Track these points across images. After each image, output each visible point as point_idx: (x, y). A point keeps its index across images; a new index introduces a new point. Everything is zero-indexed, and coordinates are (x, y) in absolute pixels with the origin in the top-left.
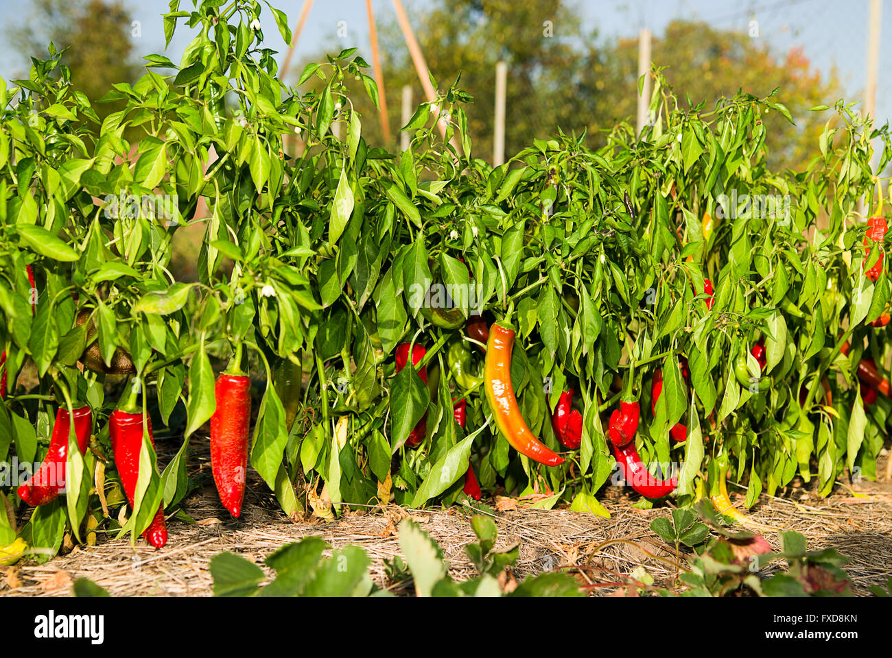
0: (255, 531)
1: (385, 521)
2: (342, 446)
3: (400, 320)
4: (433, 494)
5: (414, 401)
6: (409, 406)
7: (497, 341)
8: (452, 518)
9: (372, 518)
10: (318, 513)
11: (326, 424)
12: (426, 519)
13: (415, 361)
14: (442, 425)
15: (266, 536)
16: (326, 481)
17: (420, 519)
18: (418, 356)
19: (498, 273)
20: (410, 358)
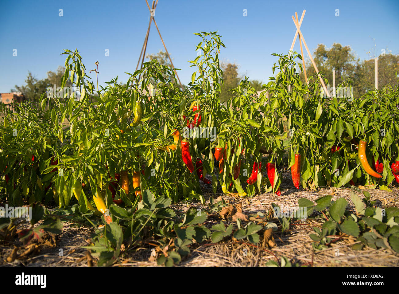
0: (300, 192)
1: (331, 191)
2: (318, 172)
3: (333, 139)
4: (343, 184)
5: (338, 160)
6: (336, 162)
7: (362, 145)
8: (349, 191)
9: (327, 190)
10: (311, 188)
11: (313, 166)
12: (342, 191)
13: (338, 150)
14: (345, 166)
15: (303, 194)
16: (314, 180)
17: (340, 191)
18: (338, 149)
19: (362, 127)
20: (336, 149)
